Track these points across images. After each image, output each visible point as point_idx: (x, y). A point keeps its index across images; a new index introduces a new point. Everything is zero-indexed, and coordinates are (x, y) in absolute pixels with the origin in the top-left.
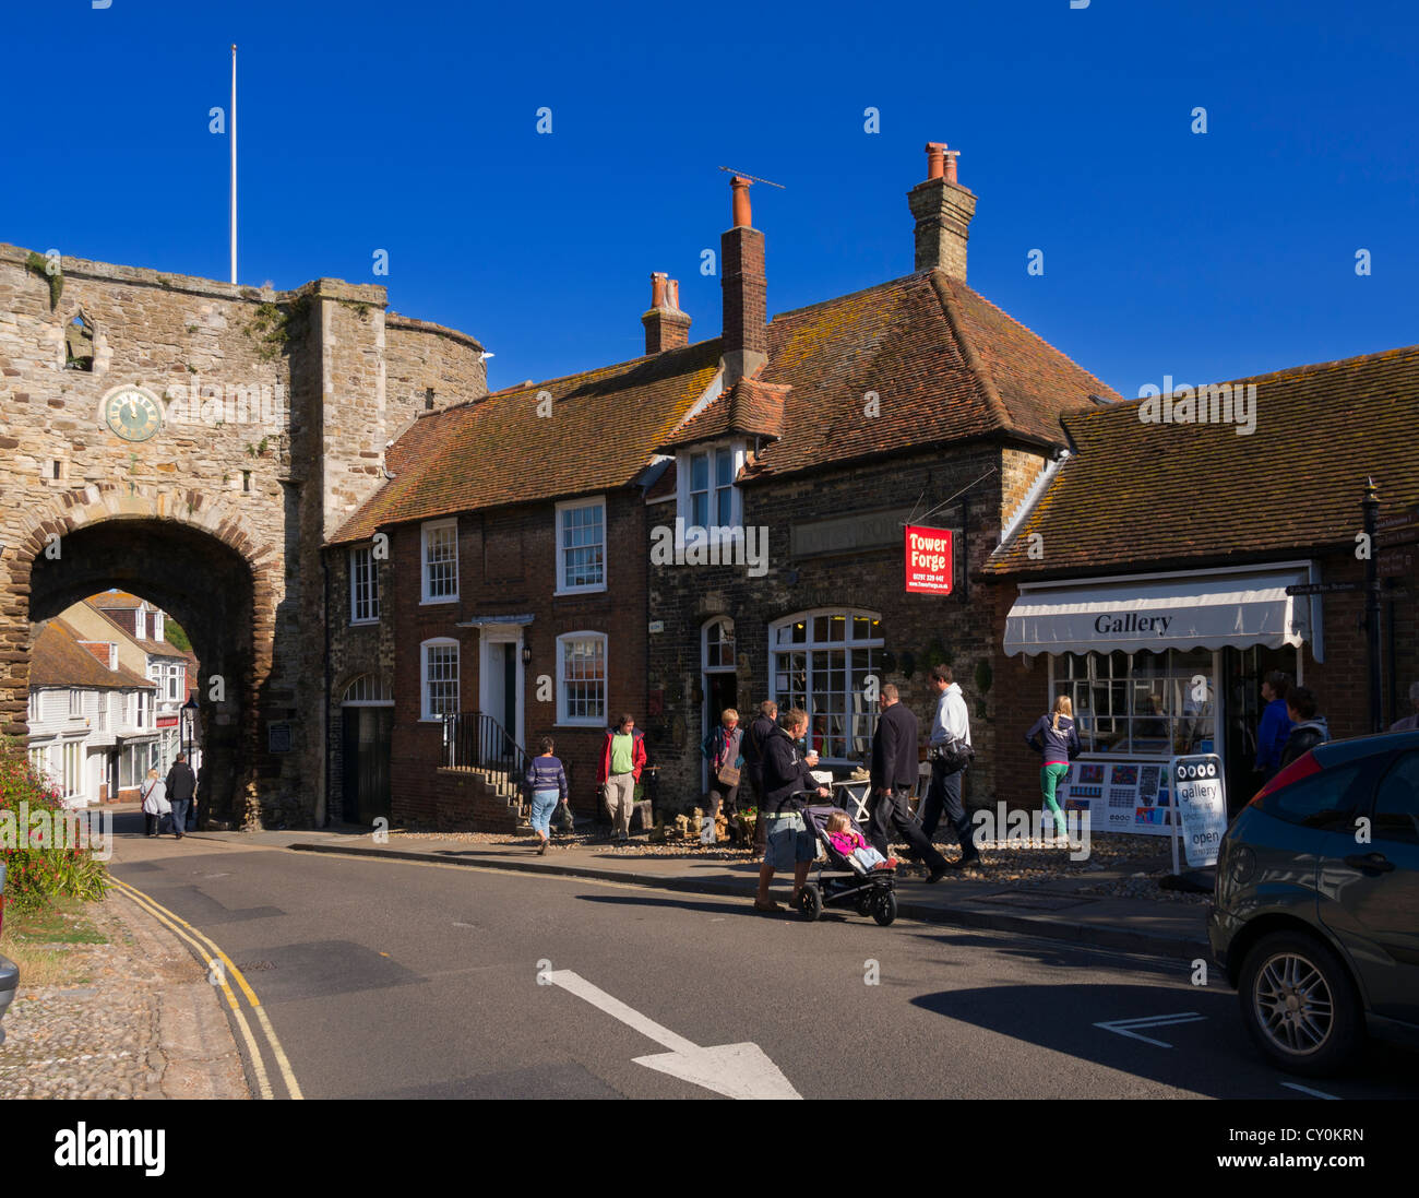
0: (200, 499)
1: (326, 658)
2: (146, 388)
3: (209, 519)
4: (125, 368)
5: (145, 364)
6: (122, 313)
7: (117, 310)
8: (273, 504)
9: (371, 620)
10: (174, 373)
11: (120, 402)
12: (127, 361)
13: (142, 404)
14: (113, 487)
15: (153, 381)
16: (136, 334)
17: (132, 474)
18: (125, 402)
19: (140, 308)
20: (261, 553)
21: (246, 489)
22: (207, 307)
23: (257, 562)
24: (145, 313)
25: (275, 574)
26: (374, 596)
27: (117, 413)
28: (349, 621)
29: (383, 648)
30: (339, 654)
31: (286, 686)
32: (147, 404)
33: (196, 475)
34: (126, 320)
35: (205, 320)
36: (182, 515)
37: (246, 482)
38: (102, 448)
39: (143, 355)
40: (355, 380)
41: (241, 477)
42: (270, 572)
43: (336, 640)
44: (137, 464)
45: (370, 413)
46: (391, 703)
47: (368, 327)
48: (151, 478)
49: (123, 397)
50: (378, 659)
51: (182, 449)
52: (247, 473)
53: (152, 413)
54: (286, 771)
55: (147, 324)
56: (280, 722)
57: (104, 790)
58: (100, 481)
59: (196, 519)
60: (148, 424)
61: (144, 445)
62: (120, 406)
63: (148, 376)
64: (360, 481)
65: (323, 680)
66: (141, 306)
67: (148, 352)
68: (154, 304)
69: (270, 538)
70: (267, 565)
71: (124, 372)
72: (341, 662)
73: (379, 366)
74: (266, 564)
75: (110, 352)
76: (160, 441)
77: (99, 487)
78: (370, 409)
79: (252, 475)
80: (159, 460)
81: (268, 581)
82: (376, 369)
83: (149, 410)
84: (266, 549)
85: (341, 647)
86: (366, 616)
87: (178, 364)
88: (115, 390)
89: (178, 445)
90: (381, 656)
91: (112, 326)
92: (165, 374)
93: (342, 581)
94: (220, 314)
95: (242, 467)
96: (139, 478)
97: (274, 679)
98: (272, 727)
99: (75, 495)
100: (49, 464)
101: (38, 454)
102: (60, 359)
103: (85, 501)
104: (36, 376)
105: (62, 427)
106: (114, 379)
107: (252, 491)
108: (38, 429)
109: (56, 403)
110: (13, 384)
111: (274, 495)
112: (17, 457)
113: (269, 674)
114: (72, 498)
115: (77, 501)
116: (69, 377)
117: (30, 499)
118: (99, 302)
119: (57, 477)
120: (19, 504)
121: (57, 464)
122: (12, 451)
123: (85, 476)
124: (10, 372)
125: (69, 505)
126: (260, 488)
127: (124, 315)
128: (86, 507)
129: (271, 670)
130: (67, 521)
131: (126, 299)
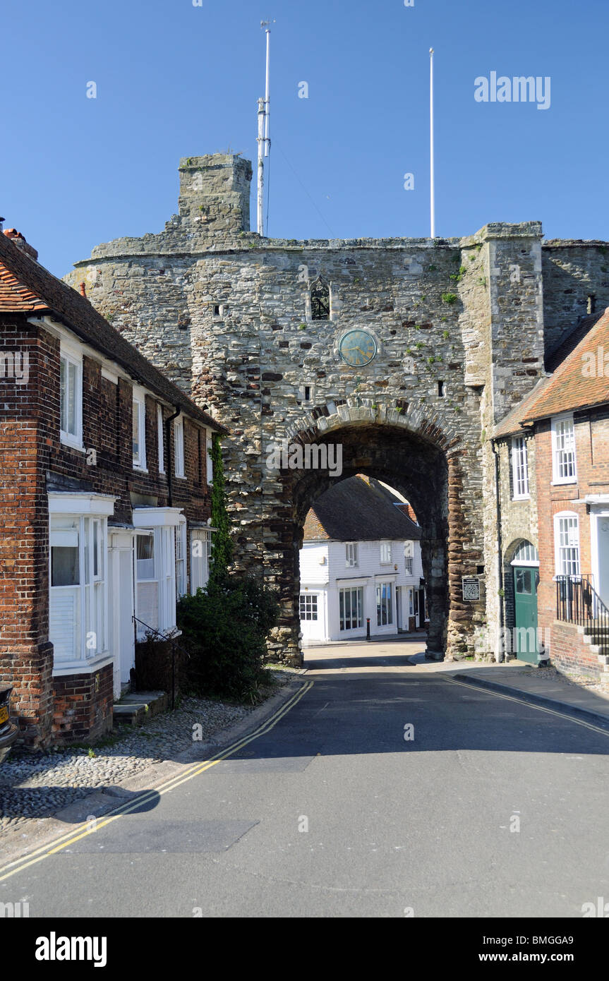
0: (406, 405)
1: (499, 526)
2: (367, 327)
3: (413, 421)
4: (352, 314)
5: (365, 309)
7: (345, 272)
9: (526, 496)
10: (385, 313)
11: (349, 339)
12: (353, 309)
13: (363, 339)
14: (346, 403)
15: (371, 321)
17: (357, 392)
18: (351, 339)
19: (361, 268)
20: (454, 444)
21: (441, 394)
22: (408, 260)
23: (451, 451)
24: (365, 271)
25: (465, 460)
26: (528, 477)
27: (346, 348)
28: (512, 496)
29: (531, 519)
30: (507, 523)
31: (475, 548)
32: (367, 339)
33: (403, 388)
34: (352, 278)
35: (407, 269)
36: (395, 419)
37: (440, 389)
38: (337, 375)
39: (364, 303)
40: (517, 301)
41: (436, 386)
42: (461, 459)
43: (504, 511)
44: (361, 384)
45: (530, 326)
46: (536, 563)
47: (527, 256)
48: (371, 393)
49: (350, 337)
50: (529, 528)
51: (392, 369)
52: (441, 384)
53: (371, 345)
54: (476, 616)
55: (366, 278)
56: (471, 576)
57: (412, 621)
58: (336, 399)
59: (403, 421)
60: (368, 353)
61: (366, 369)
62: (348, 343)
63: (367, 318)
64: (523, 382)
65: (497, 543)
66: (361, 266)
67: (367, 300)
68: (371, 264)
69: (461, 431)
70: (458, 453)
71: (350, 317)
72: (508, 530)
73: (537, 288)
74: (456, 452)
75: (343, 304)
76: (377, 365)
77: (336, 403)
78: (531, 323)
79: (444, 384)
80: (376, 379)
81: (460, 465)
82: (535, 290)
83: (367, 343)
84: (459, 440)
85: (507, 517)
86: (523, 492)
87: (389, 305)
88: (346, 331)
89: (391, 367)
90: (531, 525)
91: (342, 284)
92: (380, 315)
93: (506, 464)
94: (418, 262)
95: (436, 379)
96: (362, 394)
97: (466, 542)
98: (465, 580)
99: (321, 411)
100: (302, 390)
101: (296, 383)
102: (308, 314)
103: (328, 415)
104: (292, 328)
105: (310, 362)
106: (344, 323)
107: (445, 396)
108: (295, 366)
109: (306, 346)
110: (279, 335)
111: (462, 399)
112: (282, 387)
113: (462, 539)
114: (318, 412)
115: (321, 415)
116: (315, 326)
117: (291, 415)
118: (332, 268)
119: (307, 398)
120: (284, 420)
121: (307, 389)
122: (279, 382)
123: (326, 396)
124: (276, 327)
125: (316, 417)
126: (451, 393)
127: (350, 275)
128: (327, 418)
129: (463, 535)
130: (315, 428)
131: (351, 263)
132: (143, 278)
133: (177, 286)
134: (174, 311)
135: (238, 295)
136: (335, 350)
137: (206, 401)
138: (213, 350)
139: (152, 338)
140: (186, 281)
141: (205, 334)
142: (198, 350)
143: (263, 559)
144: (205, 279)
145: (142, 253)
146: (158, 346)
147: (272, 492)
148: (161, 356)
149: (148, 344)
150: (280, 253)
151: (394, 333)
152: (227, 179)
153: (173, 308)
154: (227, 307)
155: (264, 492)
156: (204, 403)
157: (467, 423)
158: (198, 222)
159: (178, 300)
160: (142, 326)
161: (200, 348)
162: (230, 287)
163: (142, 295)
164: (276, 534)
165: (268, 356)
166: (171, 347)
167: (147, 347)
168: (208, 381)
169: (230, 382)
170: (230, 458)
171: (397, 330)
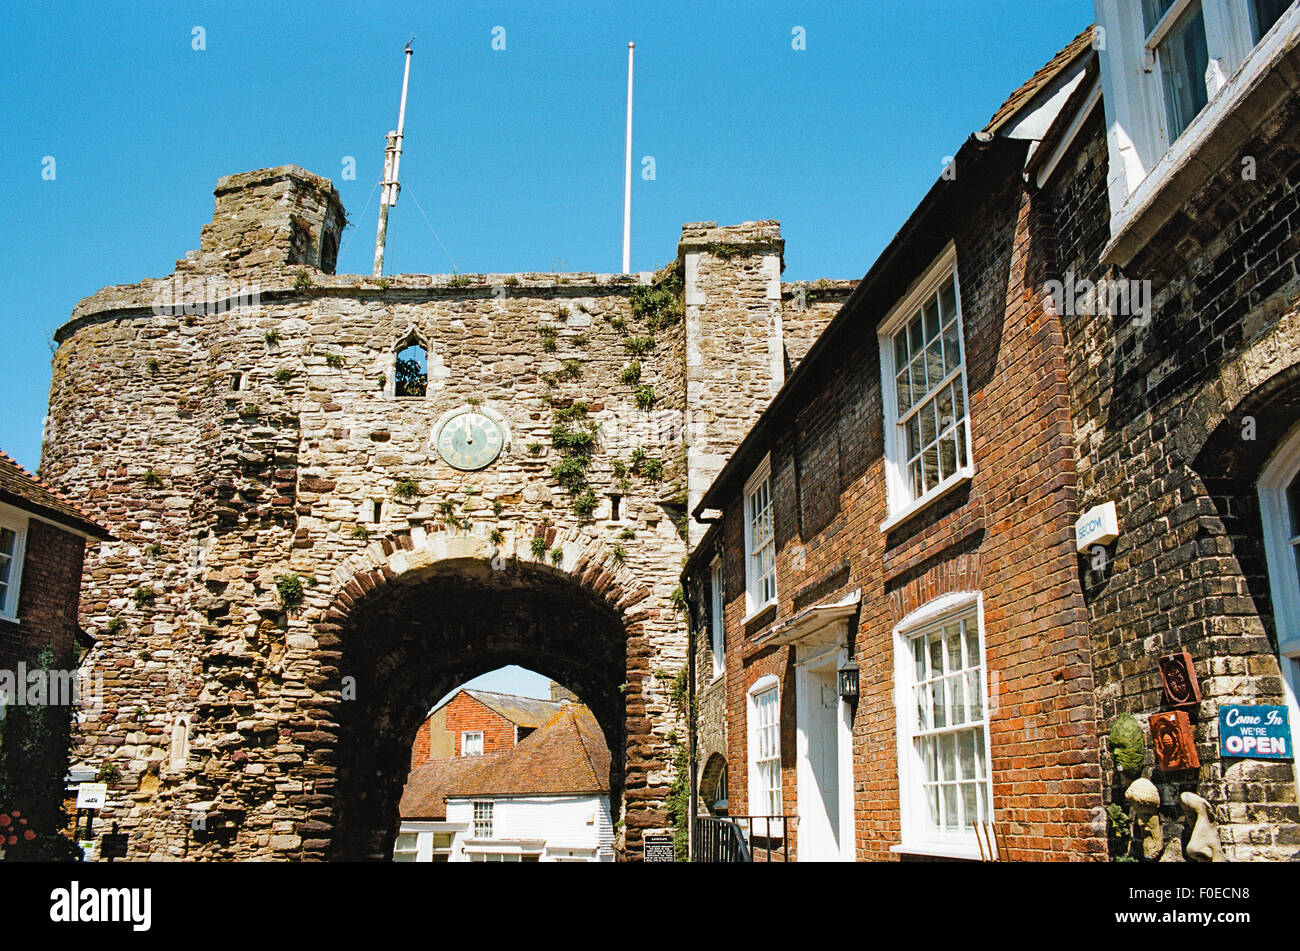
0: (552, 535)
1: (694, 736)
2: (489, 407)
3: (564, 560)
4: (463, 388)
5: (486, 380)
6: (464, 327)
7: (457, 324)
8: (652, 534)
10: (520, 387)
11: (454, 426)
12: (466, 379)
13: (480, 425)
14: (444, 529)
15: (496, 398)
16: (478, 348)
17: (466, 511)
18: (459, 426)
19: (484, 319)
20: (636, 600)
21: (616, 517)
22: (566, 306)
23: (629, 612)
24: (490, 322)
25: (654, 627)
27: (450, 440)
28: (711, 676)
30: (702, 729)
31: (668, 780)
32: (486, 426)
33: (547, 506)
34: (467, 332)
35: (564, 320)
36: (528, 556)
37: (615, 508)
38: (431, 482)
39: (484, 371)
40: (736, 346)
41: (607, 503)
42: (647, 624)
43: (700, 708)
44: (472, 497)
45: (758, 387)
47: (754, 277)
48: (489, 513)
49: (458, 422)
51: (530, 475)
52: (616, 499)
53: (494, 435)
55: (491, 334)
56: (660, 831)
58: (426, 522)
59: (546, 560)
60: (487, 448)
61: (484, 475)
62: (452, 431)
63: (490, 394)
66: (484, 316)
67: (491, 366)
68: (500, 312)
69: (648, 579)
70: (642, 616)
71: (461, 392)
72: (703, 740)
73: (773, 324)
74: (641, 613)
75: (447, 372)
76: (502, 468)
77: (428, 529)
78: (760, 381)
79: (622, 499)
80: (500, 491)
81: (645, 636)
82: (767, 328)
83: (487, 432)
84: (644, 592)
85: (703, 717)
87: (530, 375)
88: (450, 413)
89: (527, 471)
91: (449, 342)
92: (512, 390)
93: (702, 619)
94: (584, 310)
95: (608, 491)
96: (473, 514)
97: (653, 769)
98: (648, 839)
99: (396, 541)
100: (369, 505)
101: (357, 496)
102: (390, 387)
103: (409, 546)
104: (359, 409)
105: (386, 462)
106: (449, 401)
107: (624, 522)
108: (360, 467)
109: (381, 437)
110: (333, 420)
111: (653, 523)
112: (333, 502)
113: (647, 763)
114: (393, 544)
115: (399, 547)
116: (397, 405)
117: (344, 548)
118: (436, 318)
119: (377, 520)
120: (330, 557)
121: (378, 506)
122: (329, 494)
123: (409, 516)
124: (331, 408)
125: (388, 552)
126: (633, 515)
127: (465, 328)
128: (410, 552)
129: (648, 757)
130: (386, 571)
131: (468, 311)
132: (131, 343)
133: (184, 353)
134: (174, 390)
135: (274, 359)
136: (429, 445)
137: (203, 526)
138: (221, 443)
139: (133, 430)
140: (200, 345)
141: (213, 421)
142: (202, 448)
143: (275, 792)
144: (226, 339)
145: (134, 306)
146: (139, 443)
147: (299, 676)
148: (143, 457)
149: (125, 440)
150: (348, 296)
151: (535, 417)
152: (280, 197)
153: (174, 385)
154: (253, 378)
155: (284, 676)
156: (200, 529)
157: (660, 566)
158: (227, 256)
159: (182, 373)
160: (121, 412)
161: (205, 443)
162: (262, 349)
163: (125, 368)
164: (302, 748)
165: (312, 453)
166: (162, 444)
167: (124, 445)
168: (210, 494)
169: (242, 493)
170: (229, 616)
171: (543, 415)
